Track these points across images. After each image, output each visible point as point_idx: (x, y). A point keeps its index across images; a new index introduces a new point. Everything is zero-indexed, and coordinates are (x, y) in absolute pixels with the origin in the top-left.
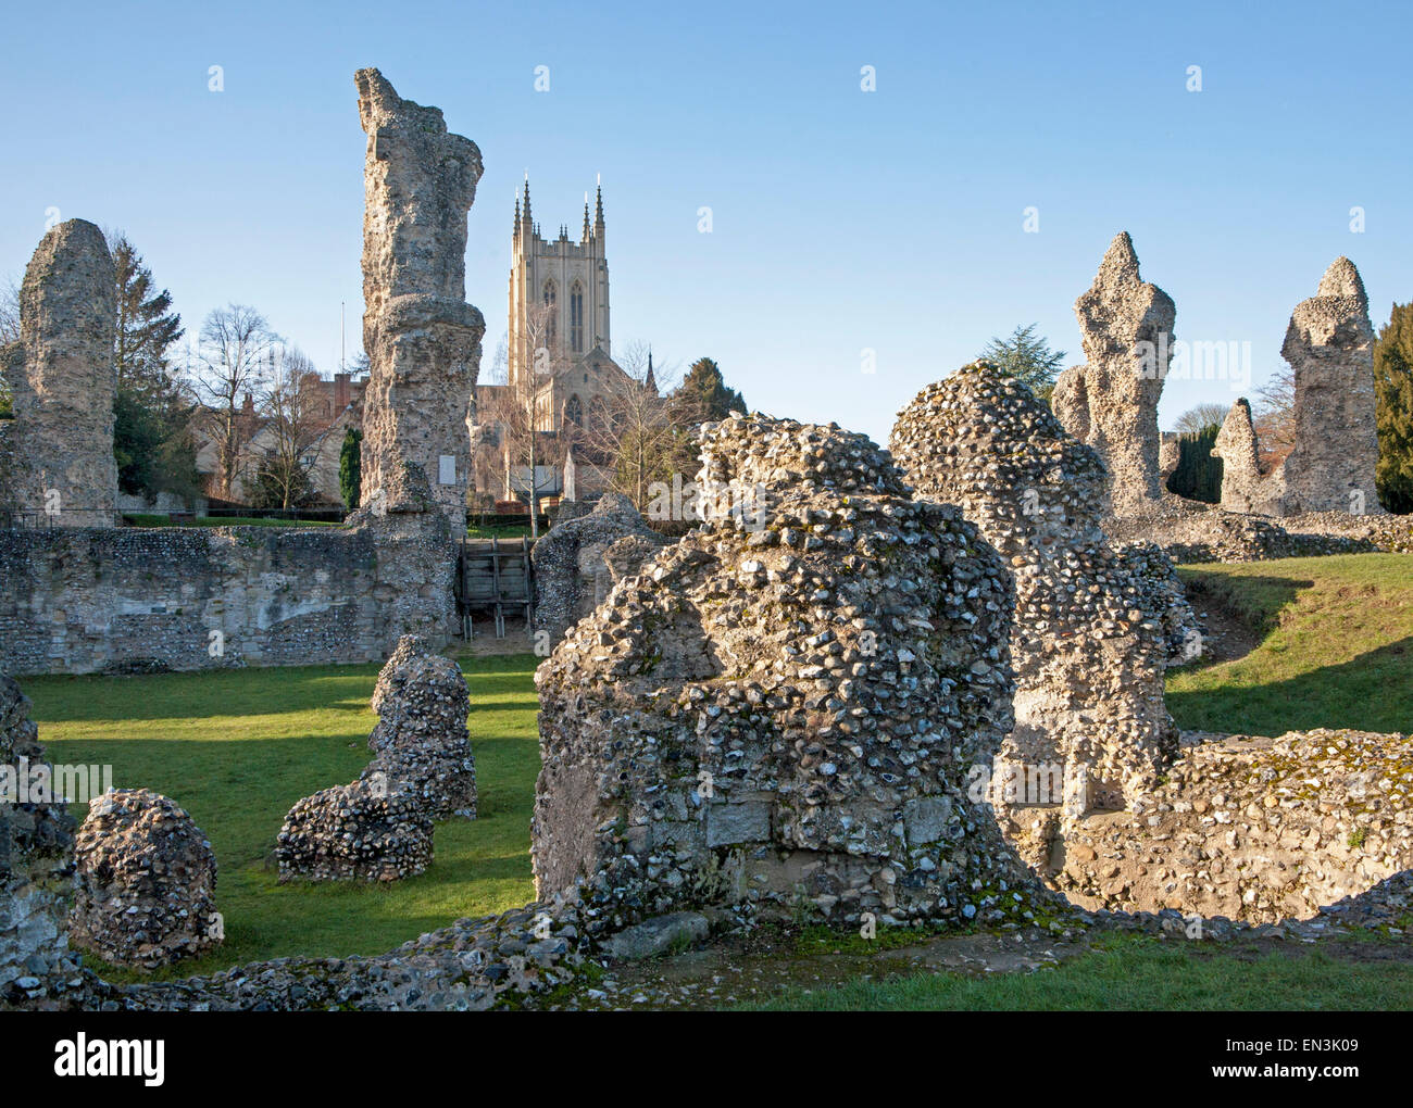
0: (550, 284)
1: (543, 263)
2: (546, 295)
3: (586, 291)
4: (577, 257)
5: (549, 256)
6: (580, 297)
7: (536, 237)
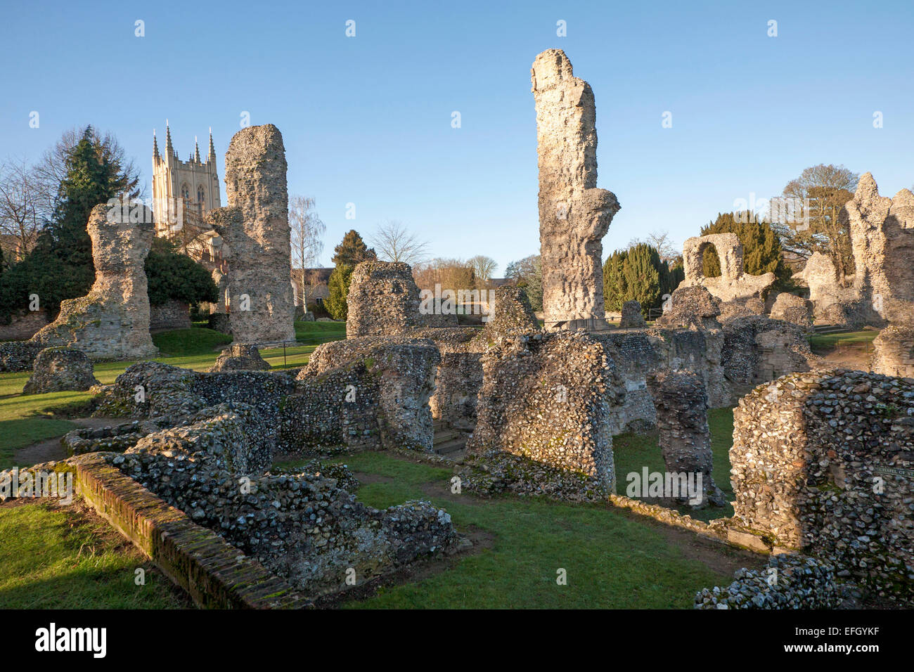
0: (185, 185)
1: (180, 173)
2: (183, 191)
3: (206, 191)
4: (200, 172)
5: (184, 170)
6: (203, 194)
7: (176, 159)
